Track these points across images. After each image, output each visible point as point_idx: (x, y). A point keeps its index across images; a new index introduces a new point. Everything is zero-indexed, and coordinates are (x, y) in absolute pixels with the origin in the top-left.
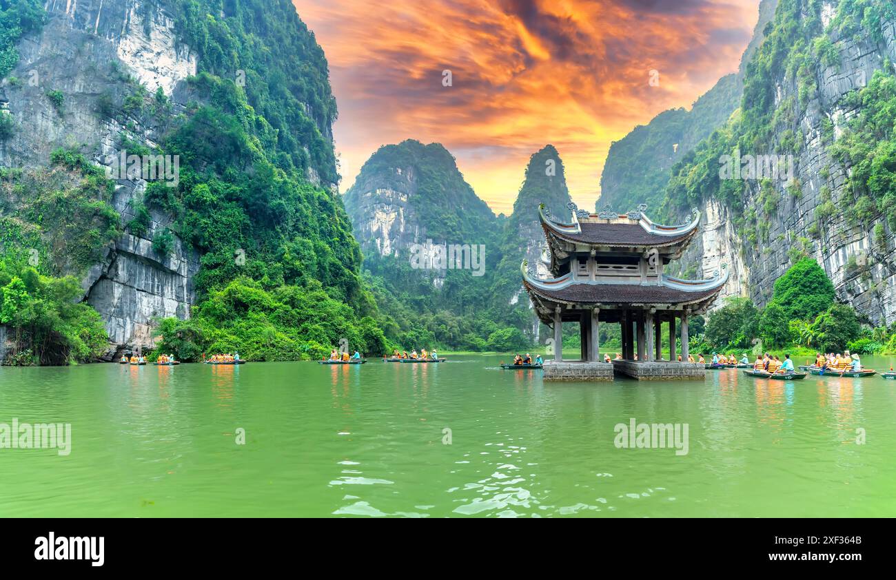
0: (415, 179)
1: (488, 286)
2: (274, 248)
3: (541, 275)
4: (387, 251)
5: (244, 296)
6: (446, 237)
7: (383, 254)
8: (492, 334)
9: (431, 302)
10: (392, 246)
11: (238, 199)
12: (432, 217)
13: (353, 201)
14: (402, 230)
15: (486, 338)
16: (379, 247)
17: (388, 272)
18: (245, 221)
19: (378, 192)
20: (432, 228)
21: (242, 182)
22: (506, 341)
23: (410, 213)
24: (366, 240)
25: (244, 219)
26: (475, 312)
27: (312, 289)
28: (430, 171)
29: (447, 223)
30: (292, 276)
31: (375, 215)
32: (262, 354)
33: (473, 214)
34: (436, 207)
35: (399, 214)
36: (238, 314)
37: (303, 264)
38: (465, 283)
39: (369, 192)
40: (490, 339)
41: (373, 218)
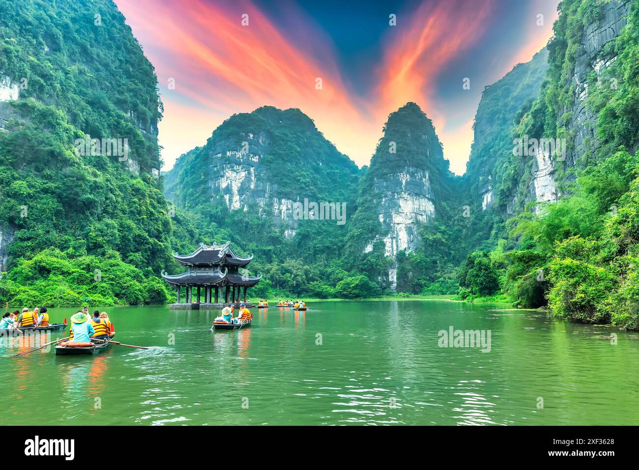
0: (267, 142)
1: (343, 235)
2: (82, 228)
3: (398, 224)
4: (236, 205)
5: (48, 264)
6: (299, 192)
7: (232, 208)
8: (340, 282)
9: (281, 252)
10: (241, 201)
11: (53, 193)
12: (285, 175)
13: (203, 160)
14: (252, 187)
15: (334, 285)
16: (228, 202)
17: (237, 225)
18: (58, 208)
19: (228, 154)
20: (284, 184)
21: (58, 181)
22: (354, 288)
23: (261, 171)
24: (214, 195)
25: (57, 207)
26: (327, 260)
27: (110, 258)
28: (284, 134)
29: (300, 180)
30: (94, 248)
31: (224, 173)
32: (53, 303)
33: (332, 168)
34: (289, 166)
35: (249, 173)
36: (42, 276)
37: (105, 240)
38: (319, 233)
39: (219, 153)
40: (337, 287)
41: (222, 176)
